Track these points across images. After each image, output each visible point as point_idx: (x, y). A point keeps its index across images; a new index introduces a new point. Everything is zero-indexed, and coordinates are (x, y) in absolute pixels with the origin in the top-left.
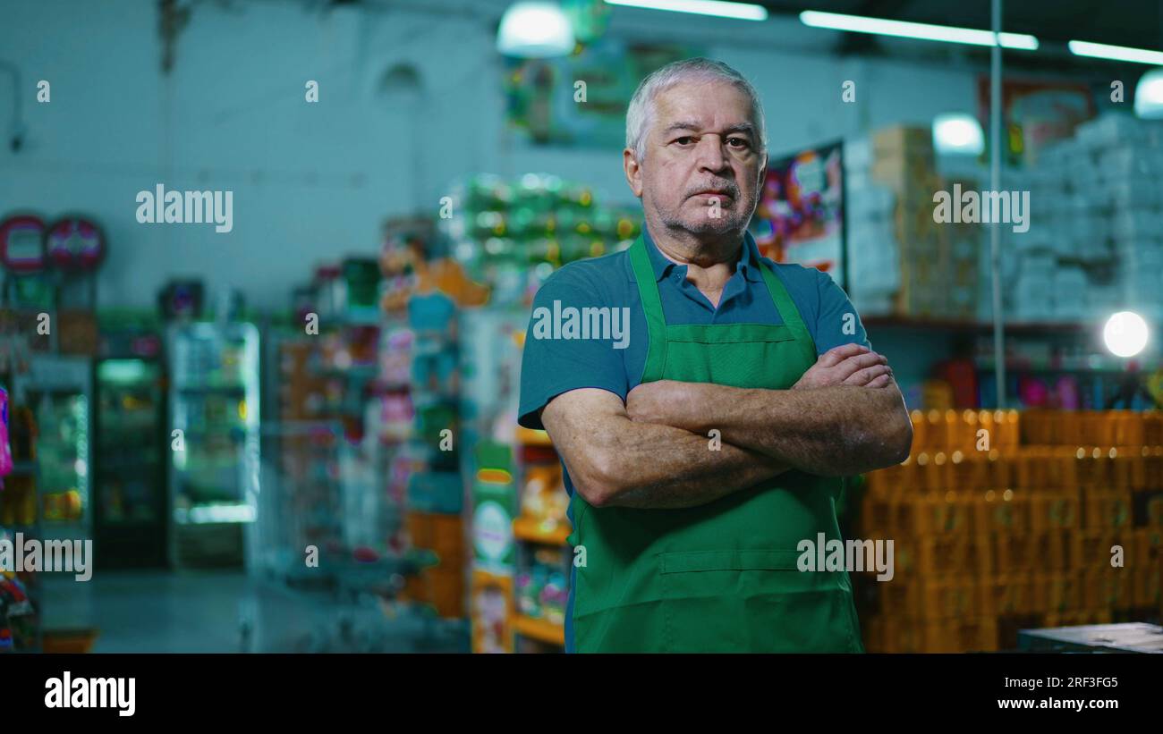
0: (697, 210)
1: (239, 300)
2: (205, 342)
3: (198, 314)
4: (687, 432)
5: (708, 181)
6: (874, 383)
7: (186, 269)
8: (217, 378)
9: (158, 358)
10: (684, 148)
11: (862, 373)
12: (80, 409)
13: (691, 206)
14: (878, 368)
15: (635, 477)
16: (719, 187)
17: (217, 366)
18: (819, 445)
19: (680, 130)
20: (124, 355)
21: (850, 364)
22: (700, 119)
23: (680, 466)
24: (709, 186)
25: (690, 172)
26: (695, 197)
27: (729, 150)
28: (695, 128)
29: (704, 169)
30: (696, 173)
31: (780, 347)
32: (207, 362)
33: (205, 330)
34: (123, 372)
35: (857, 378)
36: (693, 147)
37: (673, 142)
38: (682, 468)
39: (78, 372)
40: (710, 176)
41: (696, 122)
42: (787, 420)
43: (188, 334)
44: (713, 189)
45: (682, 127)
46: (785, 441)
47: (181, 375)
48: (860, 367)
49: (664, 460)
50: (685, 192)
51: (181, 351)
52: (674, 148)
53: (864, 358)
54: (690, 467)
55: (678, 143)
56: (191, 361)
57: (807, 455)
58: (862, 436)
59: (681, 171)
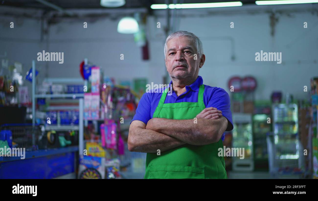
0: (176, 72)
1: (292, 97)
2: (283, 109)
3: (280, 102)
4: (154, 131)
5: (177, 63)
6: (213, 118)
7: (278, 89)
8: (286, 119)
9: (270, 114)
10: (172, 56)
11: (210, 115)
12: (249, 128)
13: (175, 71)
14: (217, 114)
15: (137, 143)
16: (181, 65)
17: (287, 116)
18: (187, 135)
19: (170, 51)
20: (261, 113)
21: (207, 113)
22: (175, 47)
23: (149, 141)
24: (178, 65)
25: (173, 62)
26: (176, 68)
27: (185, 54)
28: (174, 50)
29: (176, 60)
30: (175, 62)
31: (194, 108)
32: (284, 115)
33: (282, 106)
34: (261, 118)
35: (208, 117)
36: (175, 55)
37: (170, 55)
38: (150, 141)
39: (248, 118)
40: (178, 62)
41: (174, 48)
42: (178, 128)
43: (278, 107)
44: (179, 65)
45: (171, 50)
46: (178, 134)
47: (276, 119)
48: (210, 113)
49: (145, 139)
50: (173, 68)
51: (276, 112)
52: (170, 56)
53: (212, 111)
54: (152, 141)
55: (171, 55)
56: (279, 114)
57: (184, 138)
58: (199, 133)
59: (172, 61)
